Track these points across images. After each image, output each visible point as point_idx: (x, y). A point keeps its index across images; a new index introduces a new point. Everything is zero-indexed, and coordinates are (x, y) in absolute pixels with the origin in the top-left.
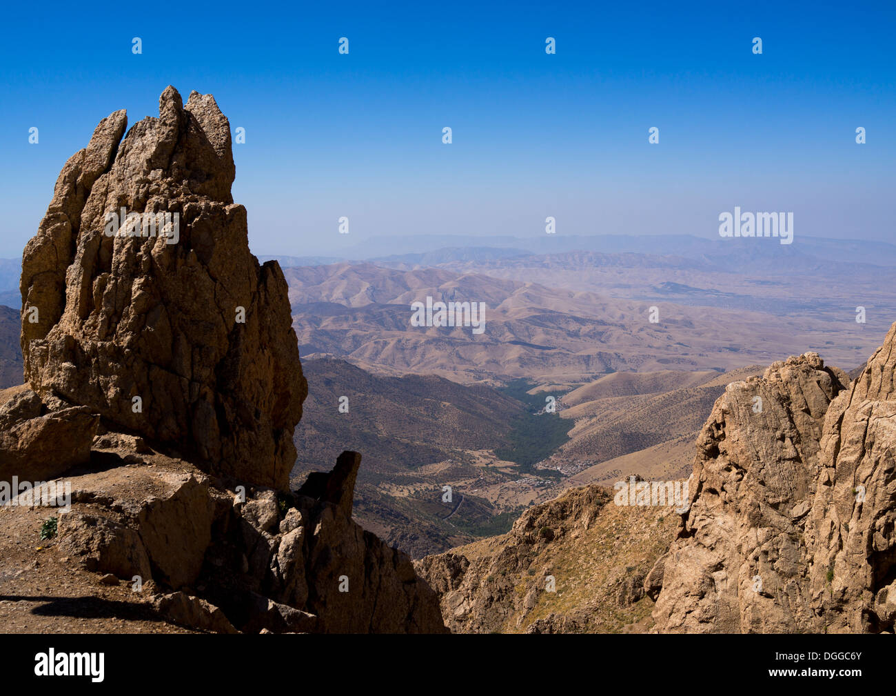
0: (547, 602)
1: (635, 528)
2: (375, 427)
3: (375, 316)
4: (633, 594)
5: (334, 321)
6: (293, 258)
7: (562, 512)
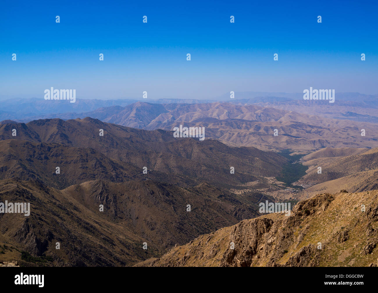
0: (307, 240)
1: (344, 211)
2: (228, 167)
3: (229, 123)
4: (344, 238)
5: (213, 125)
6: (198, 100)
7: (314, 203)
